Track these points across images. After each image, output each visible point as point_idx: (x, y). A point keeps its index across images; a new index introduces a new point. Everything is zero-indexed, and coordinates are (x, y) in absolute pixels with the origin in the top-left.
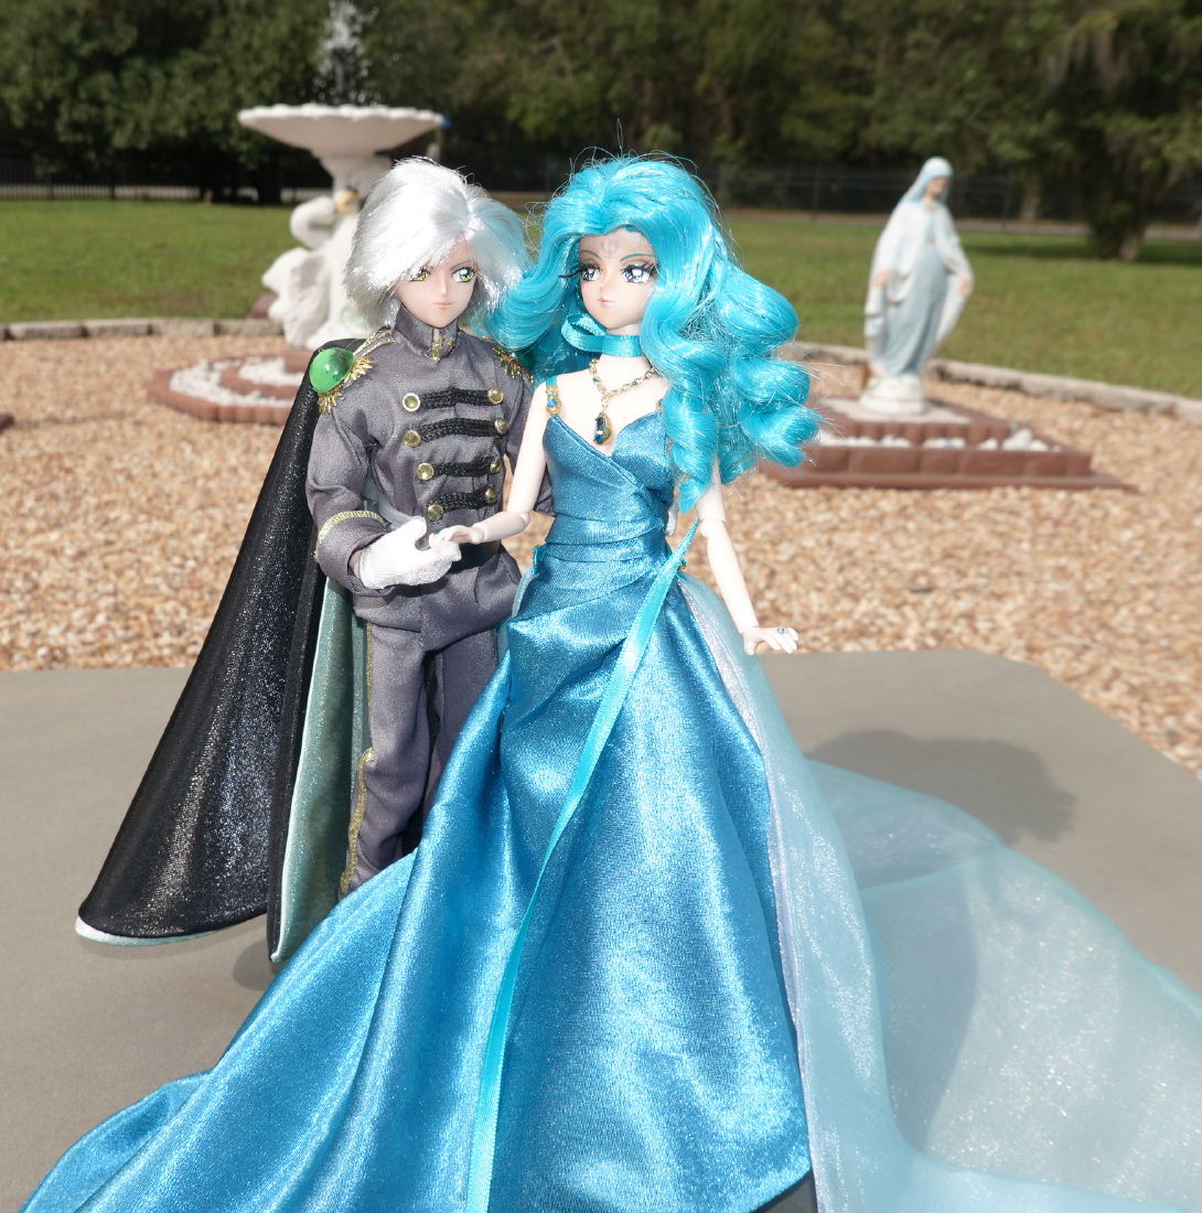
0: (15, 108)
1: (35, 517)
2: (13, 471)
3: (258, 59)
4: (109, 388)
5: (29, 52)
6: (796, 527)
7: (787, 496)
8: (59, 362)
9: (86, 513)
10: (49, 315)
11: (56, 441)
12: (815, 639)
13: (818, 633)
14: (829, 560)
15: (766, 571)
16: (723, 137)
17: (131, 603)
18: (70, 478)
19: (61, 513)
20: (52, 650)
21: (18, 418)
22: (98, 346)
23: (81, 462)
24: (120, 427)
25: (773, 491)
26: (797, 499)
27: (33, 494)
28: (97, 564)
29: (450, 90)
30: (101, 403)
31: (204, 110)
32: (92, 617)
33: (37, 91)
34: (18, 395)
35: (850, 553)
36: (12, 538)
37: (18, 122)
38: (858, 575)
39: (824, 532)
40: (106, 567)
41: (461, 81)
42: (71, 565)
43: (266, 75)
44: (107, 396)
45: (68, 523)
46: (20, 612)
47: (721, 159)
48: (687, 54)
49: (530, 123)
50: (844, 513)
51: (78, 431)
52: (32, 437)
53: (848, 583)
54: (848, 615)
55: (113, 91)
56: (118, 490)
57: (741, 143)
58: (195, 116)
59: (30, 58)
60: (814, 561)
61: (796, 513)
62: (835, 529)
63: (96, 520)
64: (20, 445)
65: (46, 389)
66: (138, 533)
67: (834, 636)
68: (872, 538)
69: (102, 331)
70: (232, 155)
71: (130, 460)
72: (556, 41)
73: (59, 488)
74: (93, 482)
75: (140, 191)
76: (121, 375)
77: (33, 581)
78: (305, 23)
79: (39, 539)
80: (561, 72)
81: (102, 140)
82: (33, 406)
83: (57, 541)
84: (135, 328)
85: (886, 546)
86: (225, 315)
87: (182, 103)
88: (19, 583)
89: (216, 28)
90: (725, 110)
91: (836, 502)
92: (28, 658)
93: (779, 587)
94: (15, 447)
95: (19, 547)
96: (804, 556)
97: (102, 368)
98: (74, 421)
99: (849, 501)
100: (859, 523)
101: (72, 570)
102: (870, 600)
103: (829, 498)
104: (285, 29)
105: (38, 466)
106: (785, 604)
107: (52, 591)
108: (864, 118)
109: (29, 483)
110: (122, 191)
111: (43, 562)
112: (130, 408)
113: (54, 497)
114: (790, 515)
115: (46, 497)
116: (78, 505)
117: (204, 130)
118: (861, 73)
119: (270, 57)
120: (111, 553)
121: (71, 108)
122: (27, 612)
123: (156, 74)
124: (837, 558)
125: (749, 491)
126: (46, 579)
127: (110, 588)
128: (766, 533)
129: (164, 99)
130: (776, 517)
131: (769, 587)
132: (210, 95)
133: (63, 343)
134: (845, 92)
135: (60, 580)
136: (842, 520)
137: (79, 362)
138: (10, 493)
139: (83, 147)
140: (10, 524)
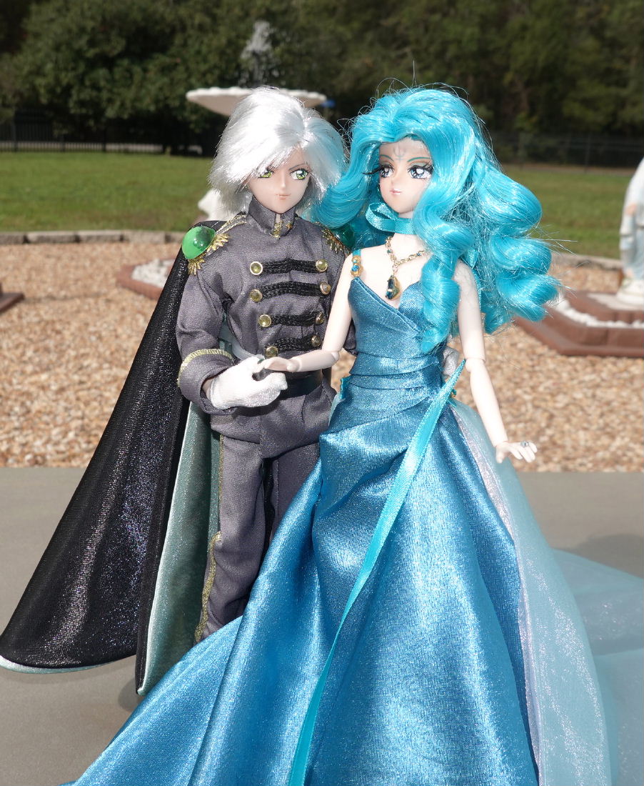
0: (42, 91)
1: (32, 363)
2: (21, 332)
3: (205, 60)
4: (91, 277)
5: (53, 55)
6: (570, 384)
7: (563, 362)
8: (59, 258)
9: (68, 362)
10: (55, 227)
11: (51, 311)
12: (581, 465)
13: (585, 461)
14: (593, 408)
15: (546, 415)
16: (523, 115)
17: (93, 425)
18: (58, 337)
19: (51, 361)
20: (35, 456)
21: (27, 295)
22: (86, 249)
23: (67, 326)
24: (96, 303)
25: (553, 357)
26: (571, 364)
27: (32, 347)
28: (72, 397)
29: (334, 82)
30: (85, 286)
31: (168, 94)
32: (65, 434)
33: (57, 80)
34: (29, 280)
35: (608, 403)
36: (15, 377)
37: (44, 100)
38: (614, 419)
39: (589, 388)
40: (78, 399)
41: (343, 75)
42: (54, 397)
43: (210, 71)
44: (90, 281)
45: (54, 367)
46: (16, 429)
47: (521, 129)
48: (498, 59)
50: (604, 375)
51: (67, 305)
52: (36, 309)
53: (607, 425)
54: (606, 448)
55: (107, 81)
56: (91, 346)
57: (535, 119)
58: (161, 97)
59: (54, 59)
60: (582, 409)
61: (569, 373)
62: (598, 386)
63: (74, 367)
64: (27, 314)
65: (48, 278)
66: (102, 376)
67: (596, 463)
68: (625, 393)
69: (89, 238)
70: (186, 123)
71: (101, 325)
72: (407, 50)
73: (51, 343)
74: (74, 340)
75: (122, 147)
76: (100, 268)
77: (26, 407)
78: (238, 37)
79: (34, 378)
80: (410, 70)
81: (99, 113)
82: (38, 287)
83: (46, 380)
84: (112, 237)
85: (635, 399)
86: (174, 229)
87: (153, 89)
88: (17, 409)
89: (178, 40)
90: (524, 96)
91: (598, 367)
92: (18, 462)
93: (556, 427)
94: (23, 315)
95: (19, 384)
96: (574, 404)
97: (87, 263)
98: (65, 298)
99: (608, 367)
100: (615, 382)
101: (54, 401)
102: (623, 438)
103: (593, 364)
104: (224, 41)
105: (37, 329)
106: (560, 439)
107: (39, 415)
108: (622, 103)
109: (30, 340)
110: (111, 147)
111: (35, 395)
112: (104, 290)
113: (47, 350)
114: (565, 375)
115: (41, 350)
116: (63, 356)
117: (167, 106)
118: (619, 72)
119: (213, 59)
120: (83, 390)
121: (79, 92)
122: (20, 429)
123: (137, 69)
124: (598, 407)
125: (535, 357)
126: (36, 406)
127: (79, 414)
128: (546, 388)
129: (141, 86)
130: (555, 376)
131: (548, 426)
132: (172, 83)
133: (62, 246)
134: (608, 85)
135: (45, 407)
136: (603, 380)
137: (72, 259)
138: (17, 347)
139: (86, 117)
140: (15, 367)
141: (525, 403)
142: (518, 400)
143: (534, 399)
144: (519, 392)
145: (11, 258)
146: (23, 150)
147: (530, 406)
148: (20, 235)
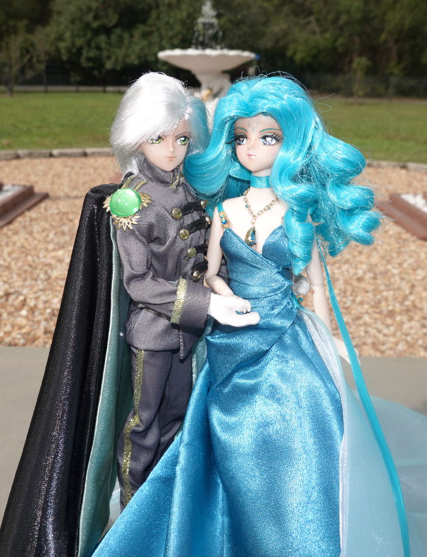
0: (63, 51)
1: (53, 243)
2: (46, 220)
3: (172, 28)
4: (93, 181)
5: (71, 26)
8: (73, 168)
10: (70, 145)
11: (67, 206)
15: (409, 285)
16: (393, 63)
18: (71, 224)
21: (51, 194)
22: (91, 161)
25: (414, 242)
27: (53, 231)
29: (260, 42)
31: (147, 52)
33: (73, 44)
34: (53, 183)
36: (41, 253)
37: (64, 58)
41: (266, 38)
43: (175, 36)
46: (41, 290)
47: (391, 74)
48: (376, 24)
49: (298, 57)
52: (56, 204)
55: (107, 44)
57: (402, 66)
58: (143, 55)
59: (71, 29)
64: (51, 207)
65: (65, 181)
69: (93, 154)
72: (312, 18)
73: (66, 229)
75: (117, 88)
76: (99, 175)
77: (48, 274)
78: (195, 12)
79: (54, 254)
80: (314, 33)
81: (101, 66)
82: (59, 189)
84: (108, 152)
87: (137, 48)
89: (154, 14)
90: (394, 50)
93: (417, 294)
94: (48, 208)
95: (44, 257)
97: (92, 171)
104: (185, 14)
105: (57, 218)
106: (420, 303)
109: (52, 226)
110: (109, 89)
111: (54, 266)
113: (63, 233)
114: (422, 255)
115: (59, 233)
119: (178, 27)
121: (88, 51)
122: (44, 290)
123: (126, 36)
125: (401, 241)
128: (410, 264)
129: (129, 47)
130: (415, 255)
131: (411, 293)
133: (75, 159)
135: (61, 275)
137: (81, 168)
138: (43, 231)
139: (92, 69)
140: (42, 246)
141: (393, 275)
142: (389, 274)
143: (400, 274)
144: (389, 267)
145: (41, 167)
146: (52, 92)
147: (397, 278)
148: (46, 151)
